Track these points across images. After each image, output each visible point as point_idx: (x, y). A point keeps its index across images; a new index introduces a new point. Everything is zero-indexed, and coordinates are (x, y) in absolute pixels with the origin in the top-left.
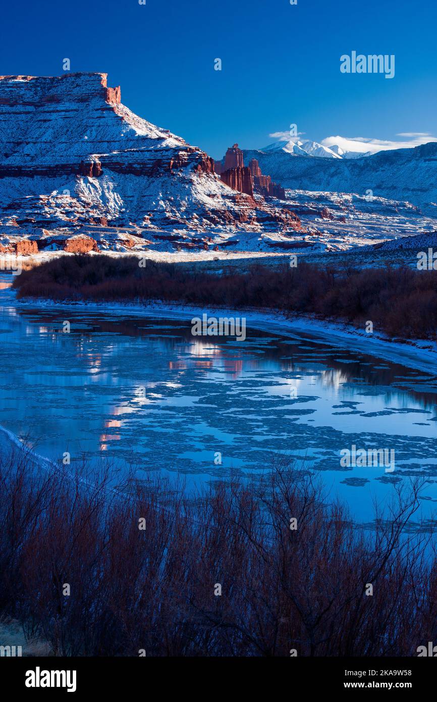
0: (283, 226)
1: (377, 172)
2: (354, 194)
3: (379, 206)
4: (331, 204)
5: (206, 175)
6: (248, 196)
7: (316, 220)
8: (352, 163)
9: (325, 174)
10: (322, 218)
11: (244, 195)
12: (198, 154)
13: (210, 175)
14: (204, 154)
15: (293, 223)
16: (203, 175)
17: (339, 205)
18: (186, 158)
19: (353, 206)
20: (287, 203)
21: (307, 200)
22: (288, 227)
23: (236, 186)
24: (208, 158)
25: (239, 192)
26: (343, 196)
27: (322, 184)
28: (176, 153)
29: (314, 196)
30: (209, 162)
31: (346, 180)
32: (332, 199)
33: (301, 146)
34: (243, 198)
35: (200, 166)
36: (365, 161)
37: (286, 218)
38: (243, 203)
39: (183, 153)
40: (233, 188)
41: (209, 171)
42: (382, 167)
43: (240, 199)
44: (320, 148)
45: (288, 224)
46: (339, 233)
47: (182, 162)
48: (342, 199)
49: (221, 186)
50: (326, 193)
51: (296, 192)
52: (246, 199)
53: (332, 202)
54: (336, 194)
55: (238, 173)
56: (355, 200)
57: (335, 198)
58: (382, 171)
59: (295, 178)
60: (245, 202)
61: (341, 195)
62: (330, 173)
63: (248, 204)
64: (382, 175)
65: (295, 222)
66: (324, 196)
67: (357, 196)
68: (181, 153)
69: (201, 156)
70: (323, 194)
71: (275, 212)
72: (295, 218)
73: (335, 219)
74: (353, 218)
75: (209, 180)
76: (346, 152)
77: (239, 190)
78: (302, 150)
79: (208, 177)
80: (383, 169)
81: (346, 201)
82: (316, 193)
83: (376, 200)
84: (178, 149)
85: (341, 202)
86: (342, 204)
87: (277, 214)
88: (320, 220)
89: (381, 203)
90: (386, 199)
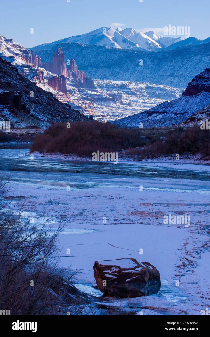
0: (83, 111)
1: (171, 63)
2: (147, 83)
3: (165, 92)
4: (129, 90)
5: (39, 81)
6: (63, 94)
7: (111, 104)
8: (153, 56)
9: (132, 64)
10: (115, 103)
11: (61, 93)
12: (35, 69)
13: (42, 81)
14: (38, 69)
15: (89, 109)
16: (38, 82)
17: (135, 91)
18: (28, 71)
19: (146, 92)
20: (93, 93)
21: (112, 88)
22: (86, 112)
23: (57, 87)
24: (40, 71)
25: (58, 92)
26: (139, 85)
27: (129, 72)
28: (22, 69)
29: (117, 85)
30: (41, 74)
31: (148, 69)
32: (130, 87)
33: (121, 32)
34: (61, 95)
35: (35, 77)
36: (164, 53)
37: (85, 107)
38: (61, 98)
39: (26, 69)
40: (55, 89)
41: (41, 79)
42: (175, 59)
43: (59, 96)
44: (137, 34)
45: (86, 110)
46: (118, 115)
47: (25, 74)
48: (137, 87)
49: (48, 88)
50: (126, 82)
51: (104, 82)
52: (62, 96)
53: (130, 89)
54: (133, 83)
55: (58, 79)
56: (147, 88)
57: (132, 86)
58: (175, 62)
59: (109, 67)
60: (61, 97)
61: (137, 84)
62: (135, 63)
63: (63, 98)
64: (175, 65)
65: (91, 109)
66: (124, 85)
67: (149, 84)
68: (25, 69)
69: (36, 71)
70: (124, 83)
71: (79, 103)
72: (90, 107)
73: (124, 104)
74: (142, 102)
75: (41, 84)
76: (161, 37)
77: (58, 90)
78: (121, 36)
79: (40, 83)
80: (176, 61)
81: (141, 88)
82: (119, 83)
83: (163, 88)
84: (23, 66)
85: (137, 89)
86: (138, 91)
87: (80, 104)
88: (114, 105)
89: (166, 90)
90: (170, 87)
